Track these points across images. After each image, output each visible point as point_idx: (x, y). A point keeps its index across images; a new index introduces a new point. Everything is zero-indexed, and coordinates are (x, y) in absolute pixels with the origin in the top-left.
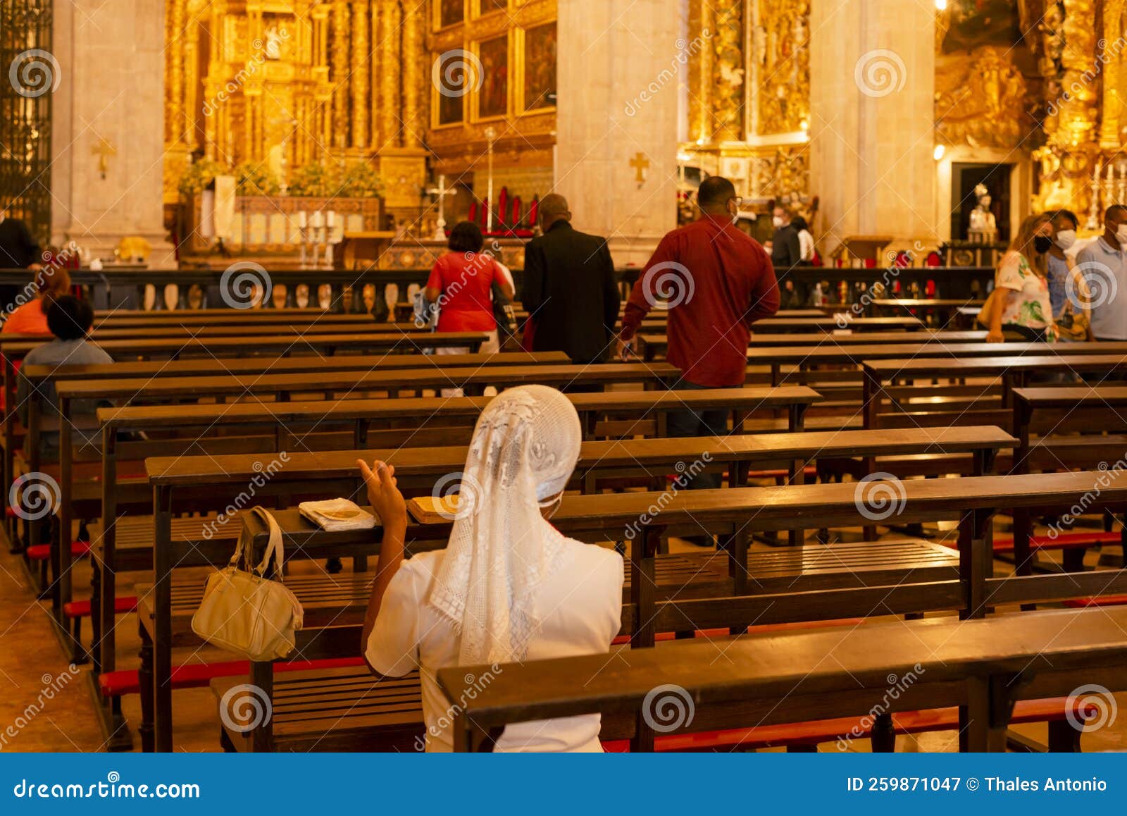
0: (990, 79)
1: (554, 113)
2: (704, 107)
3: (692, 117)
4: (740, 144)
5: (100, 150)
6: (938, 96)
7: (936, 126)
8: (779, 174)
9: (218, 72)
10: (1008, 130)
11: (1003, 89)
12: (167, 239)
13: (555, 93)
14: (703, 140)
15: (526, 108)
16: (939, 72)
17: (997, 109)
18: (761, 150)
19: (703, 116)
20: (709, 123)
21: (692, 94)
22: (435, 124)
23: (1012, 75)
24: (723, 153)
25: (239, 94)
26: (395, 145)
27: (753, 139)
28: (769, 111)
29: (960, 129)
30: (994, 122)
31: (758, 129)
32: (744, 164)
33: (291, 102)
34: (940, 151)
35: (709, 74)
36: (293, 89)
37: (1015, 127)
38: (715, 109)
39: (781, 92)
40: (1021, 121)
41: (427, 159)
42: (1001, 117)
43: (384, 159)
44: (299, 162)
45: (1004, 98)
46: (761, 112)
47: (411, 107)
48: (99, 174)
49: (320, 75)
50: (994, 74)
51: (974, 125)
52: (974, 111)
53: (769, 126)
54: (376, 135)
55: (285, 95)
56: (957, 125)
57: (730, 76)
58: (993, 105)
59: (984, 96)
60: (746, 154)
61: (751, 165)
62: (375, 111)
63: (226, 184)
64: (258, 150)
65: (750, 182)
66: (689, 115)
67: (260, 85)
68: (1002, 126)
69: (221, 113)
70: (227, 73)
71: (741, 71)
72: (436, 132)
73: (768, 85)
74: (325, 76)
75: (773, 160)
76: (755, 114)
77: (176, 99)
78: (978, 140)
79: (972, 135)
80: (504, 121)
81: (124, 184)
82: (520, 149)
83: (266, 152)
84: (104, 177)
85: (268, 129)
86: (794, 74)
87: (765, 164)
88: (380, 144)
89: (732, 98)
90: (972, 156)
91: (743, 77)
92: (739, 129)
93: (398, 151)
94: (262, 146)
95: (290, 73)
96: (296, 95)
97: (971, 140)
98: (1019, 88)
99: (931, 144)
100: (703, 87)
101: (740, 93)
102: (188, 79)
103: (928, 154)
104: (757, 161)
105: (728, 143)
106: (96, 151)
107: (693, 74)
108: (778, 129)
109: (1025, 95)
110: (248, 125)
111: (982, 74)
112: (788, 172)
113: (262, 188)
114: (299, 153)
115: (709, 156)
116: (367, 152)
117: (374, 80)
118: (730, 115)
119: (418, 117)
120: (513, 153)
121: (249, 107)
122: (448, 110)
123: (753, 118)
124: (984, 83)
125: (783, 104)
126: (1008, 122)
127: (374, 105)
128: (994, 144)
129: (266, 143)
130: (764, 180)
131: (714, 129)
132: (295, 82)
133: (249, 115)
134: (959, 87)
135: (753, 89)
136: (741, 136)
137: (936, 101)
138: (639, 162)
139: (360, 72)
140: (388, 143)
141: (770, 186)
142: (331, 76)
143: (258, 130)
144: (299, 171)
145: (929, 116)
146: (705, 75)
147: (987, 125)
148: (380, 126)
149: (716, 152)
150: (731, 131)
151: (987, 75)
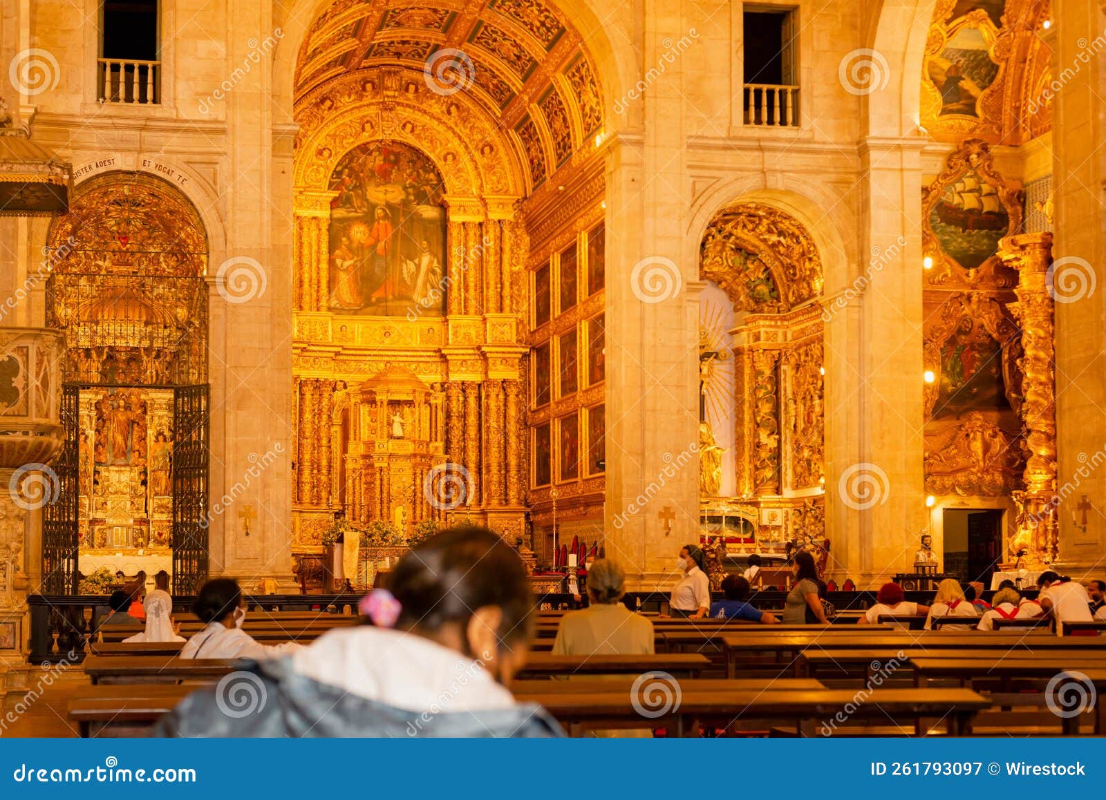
0: (974, 439)
1: (603, 477)
2: (747, 467)
3: (739, 475)
4: (777, 497)
5: (246, 513)
6: (927, 455)
7: (925, 480)
8: (807, 521)
9: (355, 449)
10: (994, 481)
11: (987, 448)
12: (296, 580)
13: (604, 461)
14: (747, 494)
15: (591, 473)
16: (927, 434)
17: (981, 464)
18: (792, 501)
19: (746, 474)
20: (752, 481)
21: (738, 457)
22: (534, 487)
23: (994, 435)
24: (762, 505)
25: (371, 466)
26: (501, 504)
27: (788, 493)
28: (799, 469)
29: (948, 481)
30: (979, 474)
31: (792, 484)
32: (780, 513)
33: (411, 472)
34: (931, 500)
35: (751, 440)
36: (413, 460)
37: (999, 479)
38: (757, 469)
39: (806, 453)
40: (1004, 473)
41: (527, 516)
42: (985, 471)
43: (489, 515)
44: (418, 519)
45: (989, 454)
46: (794, 469)
47: (513, 473)
48: (244, 532)
49: (436, 448)
50: (979, 435)
51: (961, 477)
52: (960, 466)
53: (800, 483)
54: (485, 496)
55: (407, 465)
56: (946, 478)
57: (769, 441)
58: (978, 461)
59: (969, 454)
60: (782, 505)
61: (787, 513)
62: (484, 477)
63: (352, 538)
64: (385, 510)
65: (786, 528)
66: (737, 473)
67: (385, 459)
68: (988, 478)
69: (357, 481)
70: (362, 450)
71: (777, 437)
72: (533, 491)
73: (798, 448)
74: (441, 450)
75: (803, 509)
76: (790, 472)
77: (324, 471)
78: (965, 490)
79: (960, 486)
80: (576, 482)
81: (263, 539)
82: (587, 505)
83: (392, 512)
84: (247, 534)
85: (393, 492)
86: (814, 438)
87: (798, 514)
88: (488, 504)
89: (769, 459)
90: (963, 503)
91: (779, 441)
92: (777, 484)
93: (501, 508)
94: (389, 508)
95: (410, 448)
96: (415, 466)
97: (959, 491)
98: (1002, 446)
99: (922, 495)
100: (746, 449)
101: (777, 455)
102: (334, 455)
103: (919, 503)
104: (791, 512)
105: (767, 497)
106: (241, 515)
107: (739, 440)
108: (806, 485)
109: (1008, 451)
110: (378, 491)
111: (967, 435)
112: (813, 520)
113: (386, 541)
114: (418, 512)
115: (750, 508)
116: (477, 510)
117: (483, 451)
118: (768, 473)
119: (519, 479)
120: (582, 508)
121: (378, 476)
122: (542, 474)
123: (788, 476)
124: (969, 443)
125: (809, 462)
126: (993, 475)
127: (484, 471)
128: (982, 494)
129: (392, 505)
130: (796, 527)
131: (756, 486)
132: (415, 455)
133: (378, 482)
134: (947, 447)
135: (787, 450)
136: (778, 491)
137: (925, 459)
138: (667, 513)
139: (472, 445)
140: (495, 502)
141: (801, 532)
142: (447, 449)
143: (385, 495)
144: (418, 526)
145: (920, 471)
146: (747, 439)
147: (974, 478)
148: (488, 488)
149: (755, 504)
150: (770, 486)
151: (972, 435)
